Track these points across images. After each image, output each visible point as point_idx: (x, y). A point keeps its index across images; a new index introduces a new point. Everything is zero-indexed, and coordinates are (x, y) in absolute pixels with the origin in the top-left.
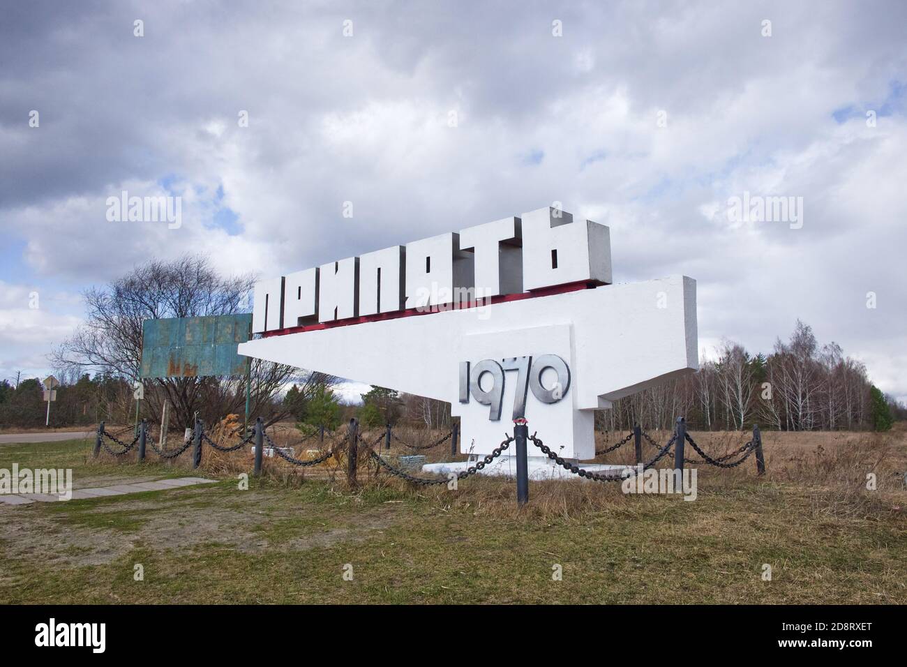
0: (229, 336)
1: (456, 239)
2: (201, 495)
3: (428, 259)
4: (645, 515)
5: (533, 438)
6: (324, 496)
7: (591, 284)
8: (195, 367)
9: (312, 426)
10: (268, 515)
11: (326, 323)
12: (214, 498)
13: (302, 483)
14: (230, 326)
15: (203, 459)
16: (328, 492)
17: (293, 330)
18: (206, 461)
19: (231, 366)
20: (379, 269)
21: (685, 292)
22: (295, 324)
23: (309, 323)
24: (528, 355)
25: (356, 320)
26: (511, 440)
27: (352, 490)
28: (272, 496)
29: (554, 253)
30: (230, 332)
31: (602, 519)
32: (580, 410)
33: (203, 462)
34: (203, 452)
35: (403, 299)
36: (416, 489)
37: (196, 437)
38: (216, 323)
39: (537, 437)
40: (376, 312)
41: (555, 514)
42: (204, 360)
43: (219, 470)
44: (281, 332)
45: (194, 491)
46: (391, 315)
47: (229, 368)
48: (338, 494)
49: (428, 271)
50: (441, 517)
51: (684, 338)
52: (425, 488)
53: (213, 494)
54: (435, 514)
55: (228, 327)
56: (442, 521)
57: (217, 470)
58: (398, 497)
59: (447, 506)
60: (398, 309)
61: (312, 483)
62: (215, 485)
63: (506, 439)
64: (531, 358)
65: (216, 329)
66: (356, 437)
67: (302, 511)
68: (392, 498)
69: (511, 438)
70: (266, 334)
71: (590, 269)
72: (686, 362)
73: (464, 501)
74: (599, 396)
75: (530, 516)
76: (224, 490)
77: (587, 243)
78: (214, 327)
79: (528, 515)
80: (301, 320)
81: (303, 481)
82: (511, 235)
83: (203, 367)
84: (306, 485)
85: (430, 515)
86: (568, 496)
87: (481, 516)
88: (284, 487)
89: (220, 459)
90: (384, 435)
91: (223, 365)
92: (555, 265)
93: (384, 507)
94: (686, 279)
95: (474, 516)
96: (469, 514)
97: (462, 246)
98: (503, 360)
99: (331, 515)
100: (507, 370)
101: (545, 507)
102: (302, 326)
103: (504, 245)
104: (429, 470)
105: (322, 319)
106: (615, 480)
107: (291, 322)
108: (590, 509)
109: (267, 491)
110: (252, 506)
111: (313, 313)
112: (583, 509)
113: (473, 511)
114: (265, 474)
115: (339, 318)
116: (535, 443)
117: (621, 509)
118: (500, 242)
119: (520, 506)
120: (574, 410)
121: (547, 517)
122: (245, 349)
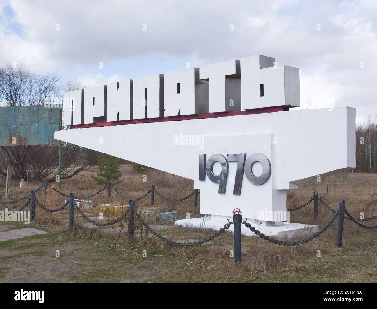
0: (46, 119)
1: (197, 73)
2: (36, 244)
3: (179, 84)
4: (315, 270)
5: (245, 223)
6: (114, 249)
7: (286, 108)
8: (26, 139)
9: (102, 177)
10: (80, 265)
11: (111, 122)
12: (46, 247)
13: (100, 237)
14: (47, 112)
15: (36, 215)
16: (116, 246)
17: (90, 125)
18: (38, 216)
19: (49, 139)
20: (146, 89)
21: (347, 117)
22: (91, 122)
23: (100, 121)
24: (244, 153)
25: (131, 121)
26: (231, 223)
27: (131, 246)
28: (80, 247)
29: (262, 86)
30: (47, 116)
31: (288, 273)
32: (277, 190)
33: (36, 218)
34: (35, 211)
35: (162, 110)
36: (171, 247)
37: (31, 202)
38: (38, 110)
39: (247, 222)
40: (144, 117)
41: (258, 271)
42: (31, 135)
43: (46, 223)
44: (82, 126)
45: (33, 241)
46: (154, 120)
47: (48, 140)
48: (123, 248)
49: (179, 92)
50: (187, 270)
51: (346, 147)
52: (177, 248)
53: (44, 244)
54: (183, 268)
55: (46, 113)
56: (188, 273)
57: (45, 223)
58: (161, 252)
59: (191, 261)
60: (159, 116)
61: (106, 238)
62: (45, 236)
63: (228, 223)
64: (246, 155)
65: (38, 114)
66: (133, 211)
67: (101, 261)
68: (156, 253)
69: (231, 222)
70: (72, 127)
71: (285, 98)
72: (347, 164)
73: (201, 258)
74: (290, 182)
75: (242, 272)
76: (51, 240)
77: (284, 82)
78: (37, 113)
79: (241, 272)
80: (95, 119)
81: (100, 236)
82: (233, 72)
83: (31, 139)
84: (101, 238)
85: (180, 268)
86: (266, 258)
87: (211, 270)
88: (88, 239)
89: (47, 215)
90: (150, 192)
91: (44, 138)
92: (262, 94)
93: (152, 260)
94: (348, 108)
95: (208, 270)
96: (204, 268)
97: (201, 78)
98: (228, 155)
99: (119, 265)
100: (230, 162)
101: (252, 266)
102: (96, 123)
103: (229, 78)
104: (179, 224)
105: (109, 120)
106: (297, 244)
107: (89, 120)
108: (280, 266)
109: (78, 241)
110: (70, 255)
111: (103, 115)
112: (276, 266)
113: (207, 266)
114: (76, 229)
115: (120, 120)
116: (246, 226)
117: (299, 266)
118: (226, 76)
119: (236, 265)
120: (273, 191)
121: (253, 273)
122: (59, 136)
